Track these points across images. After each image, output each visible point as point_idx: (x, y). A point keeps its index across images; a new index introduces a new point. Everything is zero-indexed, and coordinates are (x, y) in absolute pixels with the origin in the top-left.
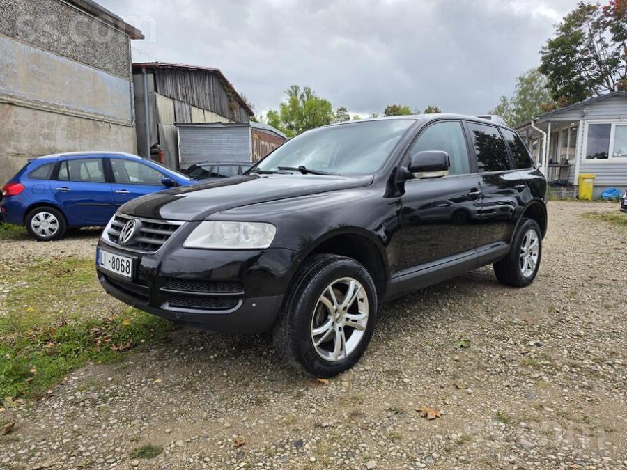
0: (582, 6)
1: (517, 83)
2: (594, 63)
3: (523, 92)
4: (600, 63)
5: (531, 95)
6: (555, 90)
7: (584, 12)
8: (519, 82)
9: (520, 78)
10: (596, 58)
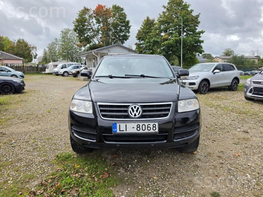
0: (85, 8)
1: (60, 33)
2: (91, 30)
3: (63, 37)
4: (93, 31)
5: (67, 39)
6: (80, 38)
7: (86, 11)
8: (61, 33)
9: (62, 32)
10: (92, 28)
